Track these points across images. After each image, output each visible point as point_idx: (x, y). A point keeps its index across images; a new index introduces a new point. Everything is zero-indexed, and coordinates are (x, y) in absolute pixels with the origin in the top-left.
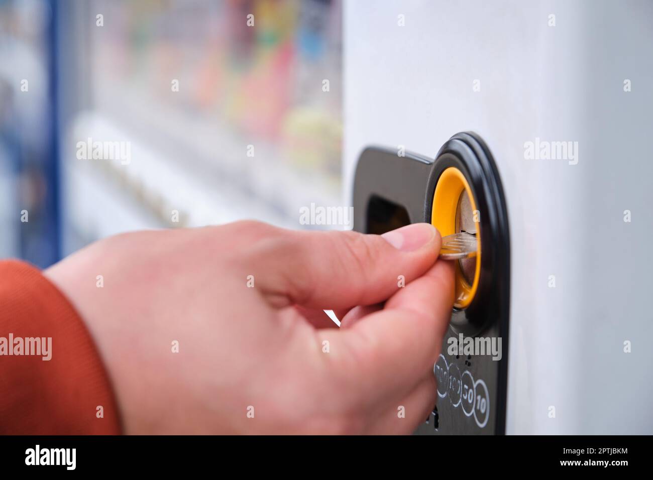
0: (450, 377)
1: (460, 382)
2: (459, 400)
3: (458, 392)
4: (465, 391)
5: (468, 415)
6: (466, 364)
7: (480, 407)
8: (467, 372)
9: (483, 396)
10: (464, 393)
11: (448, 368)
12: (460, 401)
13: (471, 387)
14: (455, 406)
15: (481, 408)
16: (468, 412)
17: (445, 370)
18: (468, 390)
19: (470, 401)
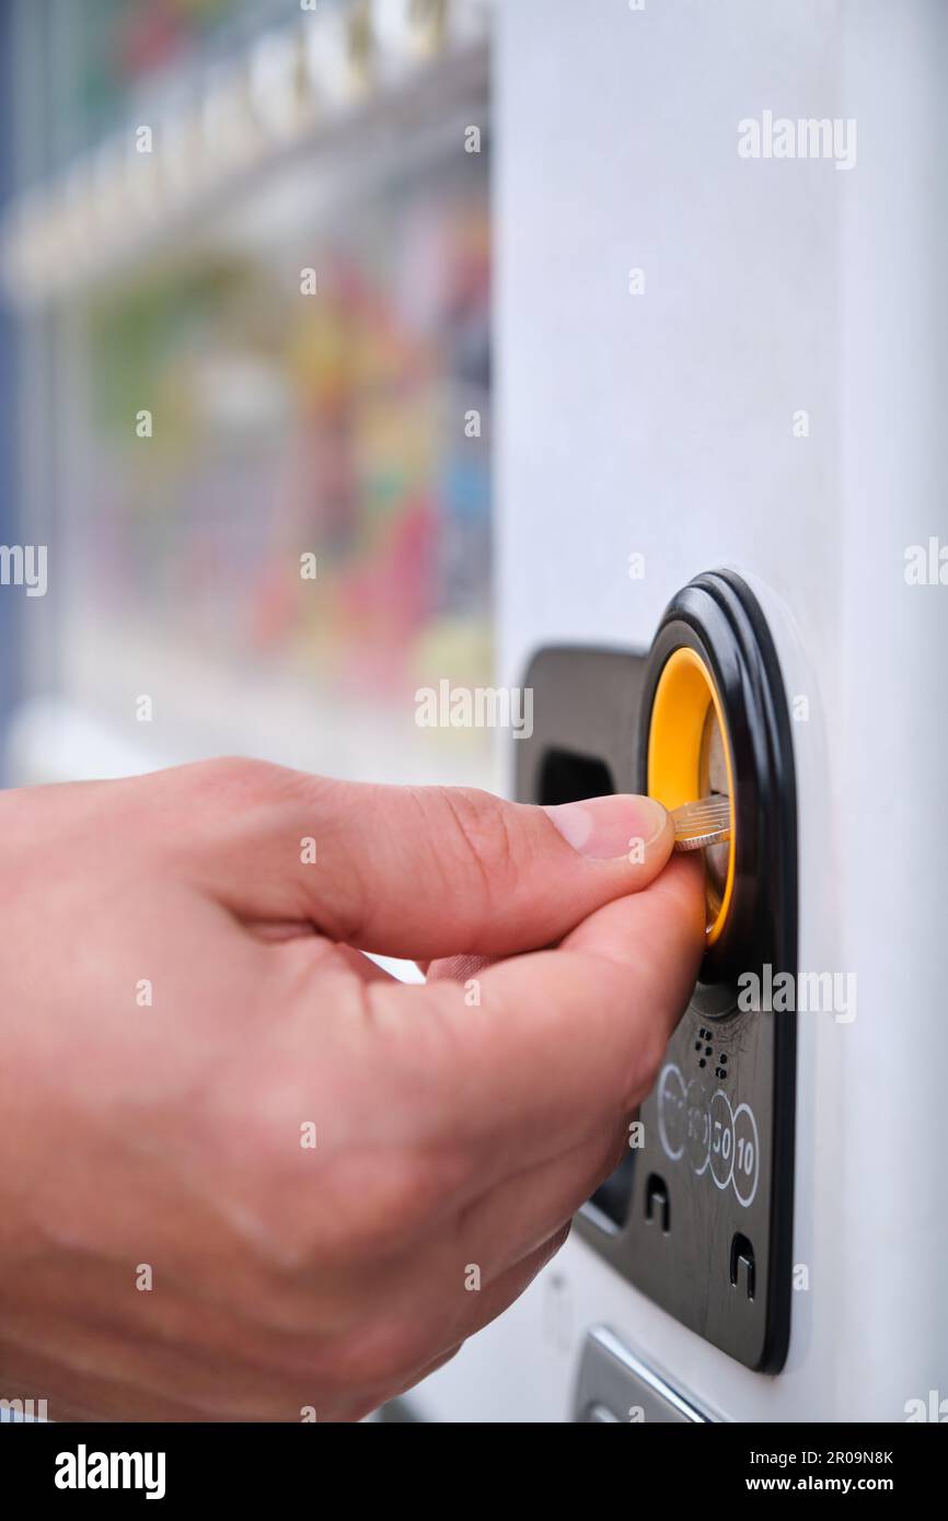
0: (690, 1113)
1: (708, 1118)
2: (706, 1157)
3: (705, 1141)
4: (717, 1136)
5: (722, 1186)
6: (717, 1074)
7: (743, 1166)
8: (721, 1093)
9: (749, 1138)
10: (714, 1140)
11: (685, 1093)
12: (708, 1160)
13: (726, 1124)
14: (700, 1172)
15: (746, 1165)
16: (722, 1182)
17: (680, 1097)
18: (722, 1132)
19: (726, 1156)
